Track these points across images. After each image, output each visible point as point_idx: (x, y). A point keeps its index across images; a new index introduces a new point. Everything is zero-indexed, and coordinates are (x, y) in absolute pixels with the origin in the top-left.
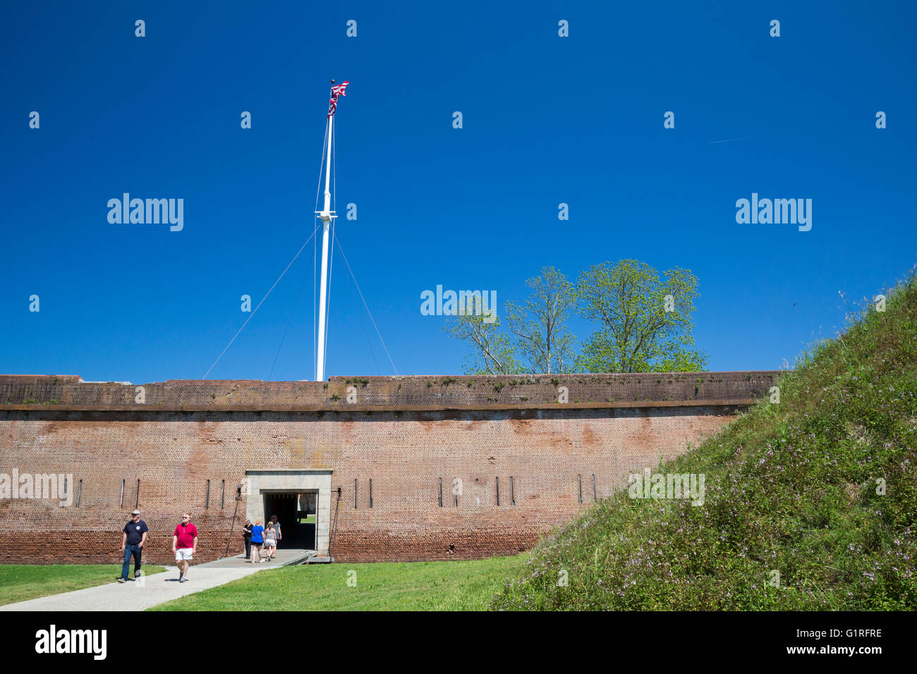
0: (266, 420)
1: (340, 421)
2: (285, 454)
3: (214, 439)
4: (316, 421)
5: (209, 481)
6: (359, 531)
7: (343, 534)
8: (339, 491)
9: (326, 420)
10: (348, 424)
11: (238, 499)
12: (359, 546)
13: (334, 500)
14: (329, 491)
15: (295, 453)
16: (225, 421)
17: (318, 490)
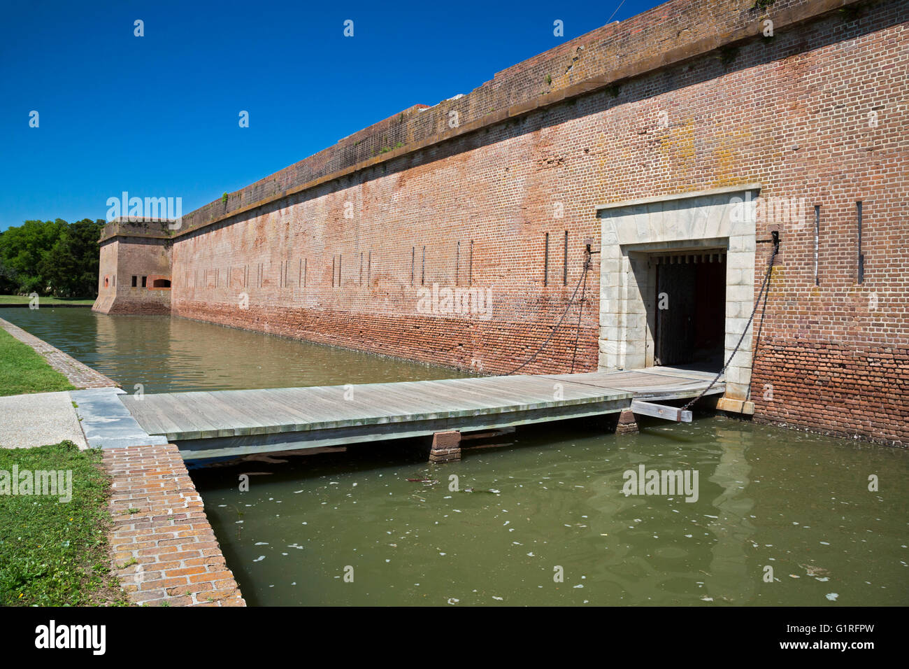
0: (626, 102)
1: (774, 59)
2: (662, 166)
3: (553, 159)
4: (721, 74)
5: (547, 234)
6: (824, 345)
7: (783, 348)
8: (776, 239)
9: (741, 67)
10: (796, 60)
11: (587, 266)
12: (825, 383)
13: (764, 262)
14: (751, 242)
15: (678, 162)
16: (567, 120)
17: (727, 239)
